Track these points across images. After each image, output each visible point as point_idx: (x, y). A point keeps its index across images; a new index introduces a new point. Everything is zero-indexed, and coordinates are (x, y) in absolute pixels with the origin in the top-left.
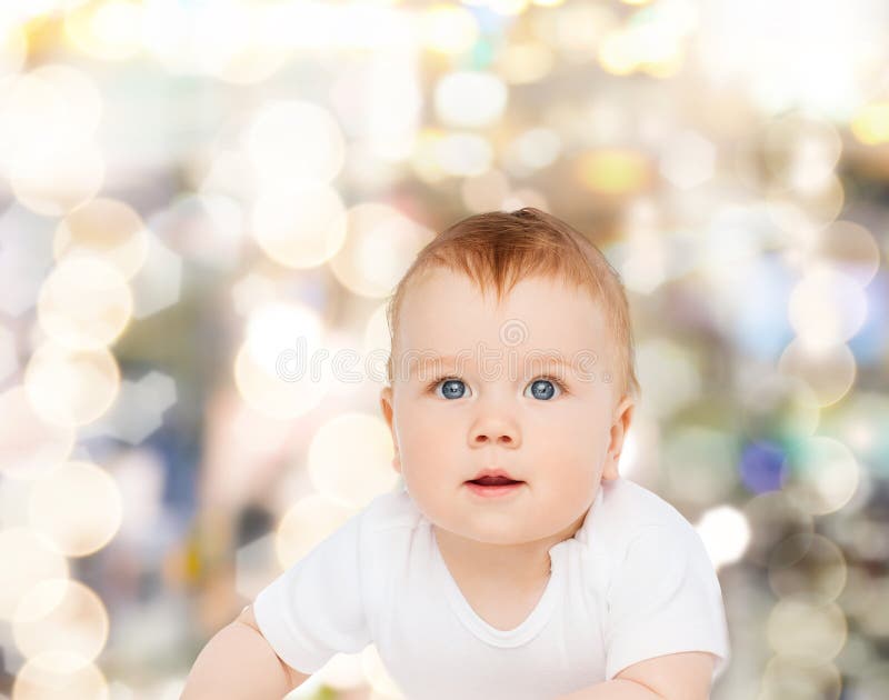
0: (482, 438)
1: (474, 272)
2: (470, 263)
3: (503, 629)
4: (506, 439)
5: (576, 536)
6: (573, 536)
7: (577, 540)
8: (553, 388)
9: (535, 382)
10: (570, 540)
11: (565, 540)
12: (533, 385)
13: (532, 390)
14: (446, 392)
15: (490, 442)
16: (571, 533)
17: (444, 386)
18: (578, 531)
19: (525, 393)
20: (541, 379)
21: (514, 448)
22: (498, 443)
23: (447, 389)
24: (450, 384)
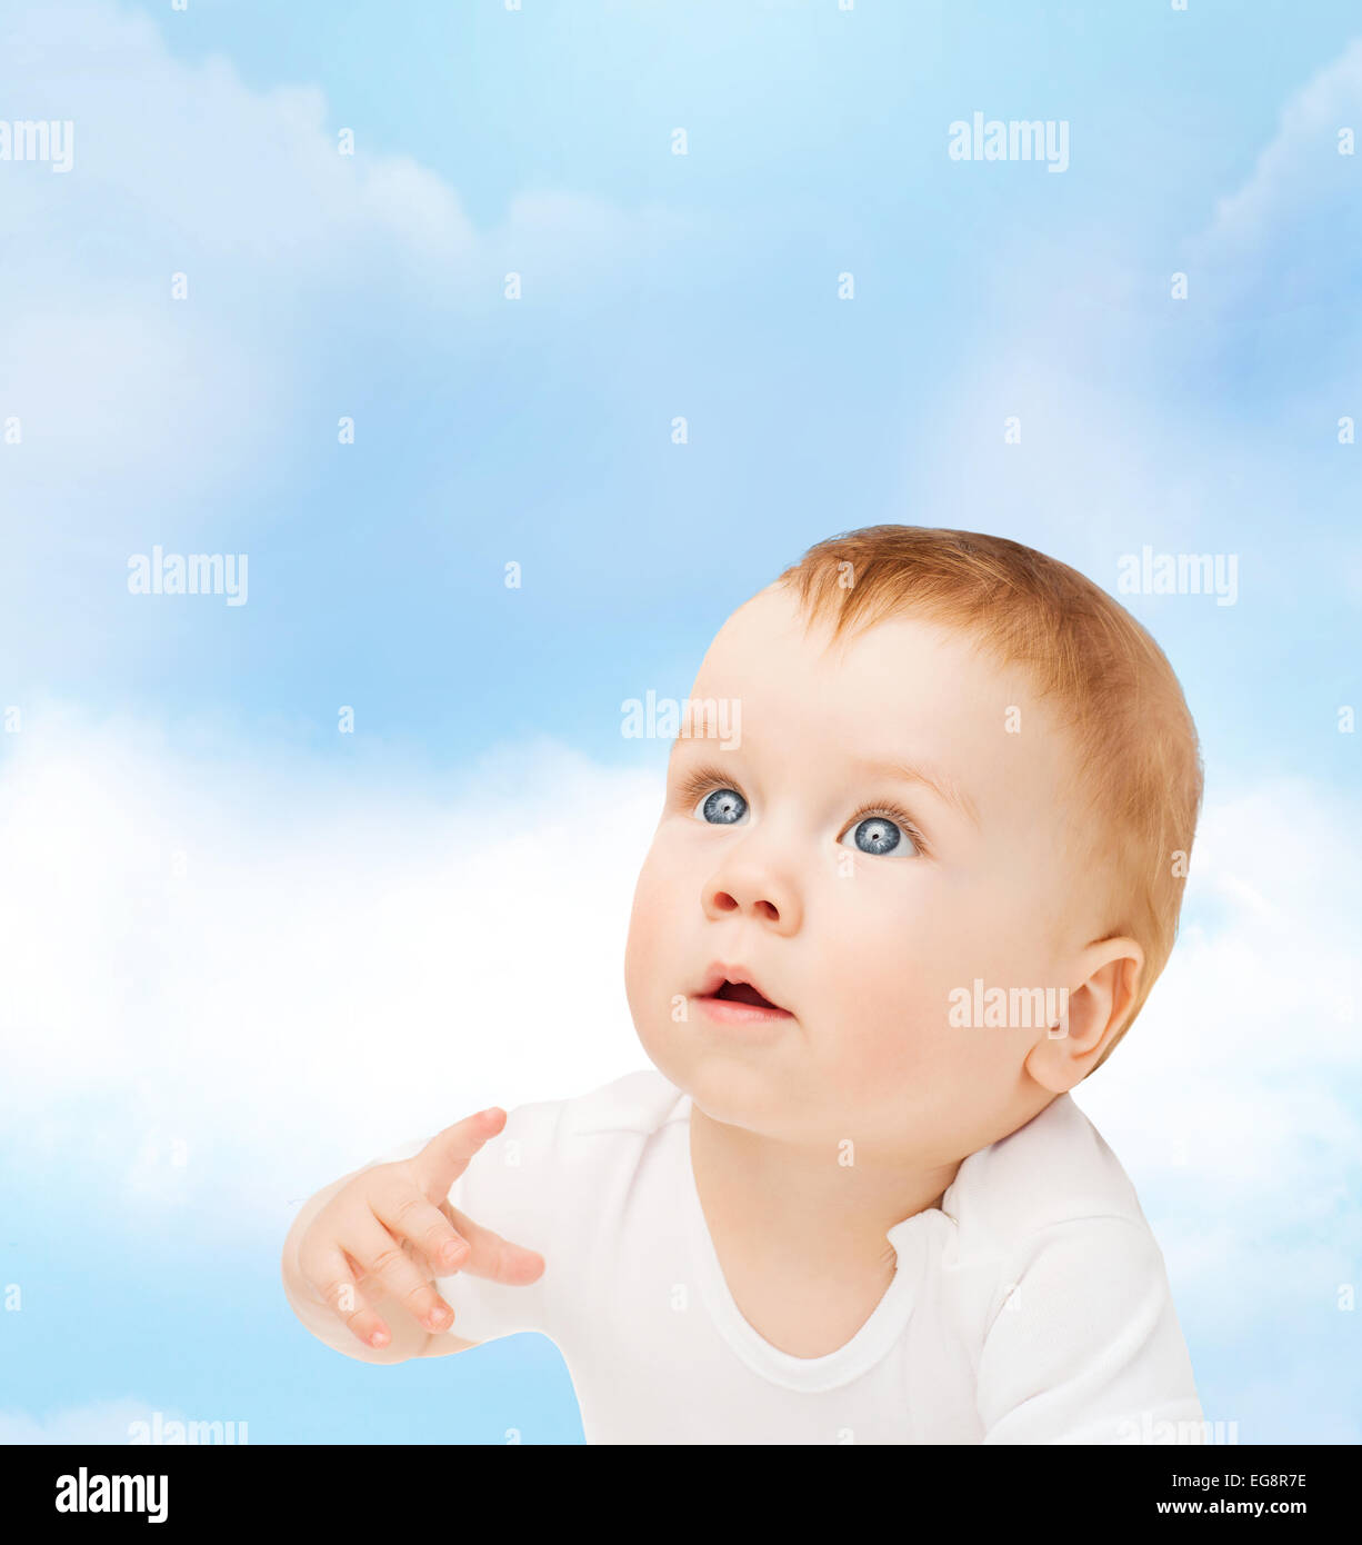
0: (727, 902)
4: (770, 910)
5: (945, 1206)
6: (938, 1203)
7: (946, 1214)
8: (897, 837)
9: (865, 820)
10: (933, 1212)
11: (922, 1211)
12: (859, 824)
13: (858, 834)
14: (710, 809)
15: (741, 912)
16: (933, 1193)
17: (711, 798)
18: (947, 1194)
19: (840, 838)
20: (877, 814)
21: (785, 935)
22: (754, 914)
23: (713, 806)
24: (722, 795)
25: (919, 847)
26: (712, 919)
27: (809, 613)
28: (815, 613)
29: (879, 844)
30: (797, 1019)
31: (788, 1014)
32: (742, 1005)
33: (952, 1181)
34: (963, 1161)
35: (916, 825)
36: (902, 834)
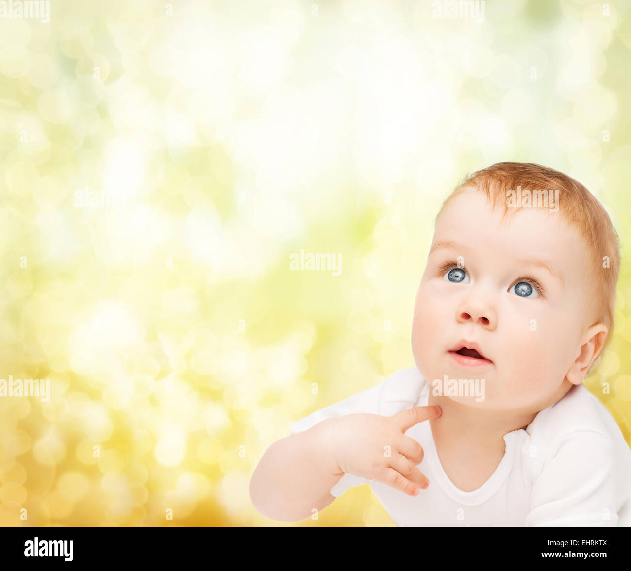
0: (467, 316)
1: (492, 194)
2: (491, 188)
3: (462, 489)
4: (485, 320)
5: (527, 429)
6: (525, 428)
7: (528, 433)
8: (531, 291)
9: (519, 283)
10: (522, 431)
11: (518, 430)
12: (515, 285)
13: (515, 288)
14: (450, 276)
15: (472, 321)
16: (523, 425)
17: (451, 272)
18: (529, 426)
19: (508, 290)
20: (524, 281)
21: (490, 330)
22: (478, 322)
23: (452, 275)
24: (455, 271)
25: (541, 294)
26: (459, 322)
27: (492, 205)
28: (494, 205)
29: (523, 293)
30: (493, 364)
31: (491, 362)
32: (472, 358)
33: (532, 421)
34: (538, 413)
35: (539, 285)
36: (534, 289)
